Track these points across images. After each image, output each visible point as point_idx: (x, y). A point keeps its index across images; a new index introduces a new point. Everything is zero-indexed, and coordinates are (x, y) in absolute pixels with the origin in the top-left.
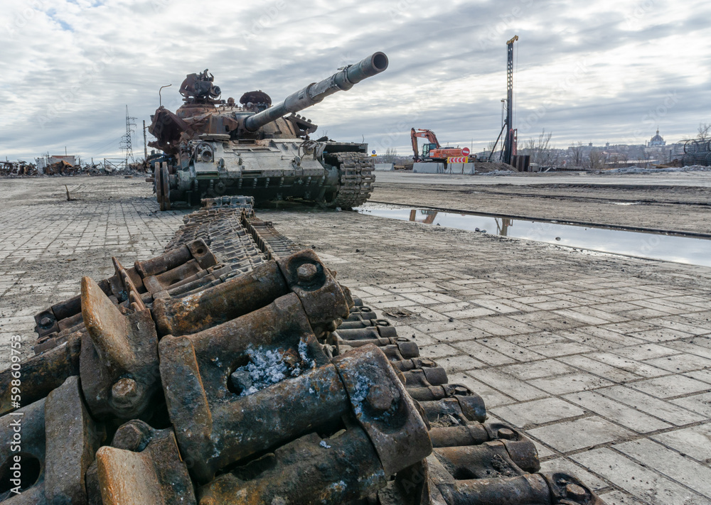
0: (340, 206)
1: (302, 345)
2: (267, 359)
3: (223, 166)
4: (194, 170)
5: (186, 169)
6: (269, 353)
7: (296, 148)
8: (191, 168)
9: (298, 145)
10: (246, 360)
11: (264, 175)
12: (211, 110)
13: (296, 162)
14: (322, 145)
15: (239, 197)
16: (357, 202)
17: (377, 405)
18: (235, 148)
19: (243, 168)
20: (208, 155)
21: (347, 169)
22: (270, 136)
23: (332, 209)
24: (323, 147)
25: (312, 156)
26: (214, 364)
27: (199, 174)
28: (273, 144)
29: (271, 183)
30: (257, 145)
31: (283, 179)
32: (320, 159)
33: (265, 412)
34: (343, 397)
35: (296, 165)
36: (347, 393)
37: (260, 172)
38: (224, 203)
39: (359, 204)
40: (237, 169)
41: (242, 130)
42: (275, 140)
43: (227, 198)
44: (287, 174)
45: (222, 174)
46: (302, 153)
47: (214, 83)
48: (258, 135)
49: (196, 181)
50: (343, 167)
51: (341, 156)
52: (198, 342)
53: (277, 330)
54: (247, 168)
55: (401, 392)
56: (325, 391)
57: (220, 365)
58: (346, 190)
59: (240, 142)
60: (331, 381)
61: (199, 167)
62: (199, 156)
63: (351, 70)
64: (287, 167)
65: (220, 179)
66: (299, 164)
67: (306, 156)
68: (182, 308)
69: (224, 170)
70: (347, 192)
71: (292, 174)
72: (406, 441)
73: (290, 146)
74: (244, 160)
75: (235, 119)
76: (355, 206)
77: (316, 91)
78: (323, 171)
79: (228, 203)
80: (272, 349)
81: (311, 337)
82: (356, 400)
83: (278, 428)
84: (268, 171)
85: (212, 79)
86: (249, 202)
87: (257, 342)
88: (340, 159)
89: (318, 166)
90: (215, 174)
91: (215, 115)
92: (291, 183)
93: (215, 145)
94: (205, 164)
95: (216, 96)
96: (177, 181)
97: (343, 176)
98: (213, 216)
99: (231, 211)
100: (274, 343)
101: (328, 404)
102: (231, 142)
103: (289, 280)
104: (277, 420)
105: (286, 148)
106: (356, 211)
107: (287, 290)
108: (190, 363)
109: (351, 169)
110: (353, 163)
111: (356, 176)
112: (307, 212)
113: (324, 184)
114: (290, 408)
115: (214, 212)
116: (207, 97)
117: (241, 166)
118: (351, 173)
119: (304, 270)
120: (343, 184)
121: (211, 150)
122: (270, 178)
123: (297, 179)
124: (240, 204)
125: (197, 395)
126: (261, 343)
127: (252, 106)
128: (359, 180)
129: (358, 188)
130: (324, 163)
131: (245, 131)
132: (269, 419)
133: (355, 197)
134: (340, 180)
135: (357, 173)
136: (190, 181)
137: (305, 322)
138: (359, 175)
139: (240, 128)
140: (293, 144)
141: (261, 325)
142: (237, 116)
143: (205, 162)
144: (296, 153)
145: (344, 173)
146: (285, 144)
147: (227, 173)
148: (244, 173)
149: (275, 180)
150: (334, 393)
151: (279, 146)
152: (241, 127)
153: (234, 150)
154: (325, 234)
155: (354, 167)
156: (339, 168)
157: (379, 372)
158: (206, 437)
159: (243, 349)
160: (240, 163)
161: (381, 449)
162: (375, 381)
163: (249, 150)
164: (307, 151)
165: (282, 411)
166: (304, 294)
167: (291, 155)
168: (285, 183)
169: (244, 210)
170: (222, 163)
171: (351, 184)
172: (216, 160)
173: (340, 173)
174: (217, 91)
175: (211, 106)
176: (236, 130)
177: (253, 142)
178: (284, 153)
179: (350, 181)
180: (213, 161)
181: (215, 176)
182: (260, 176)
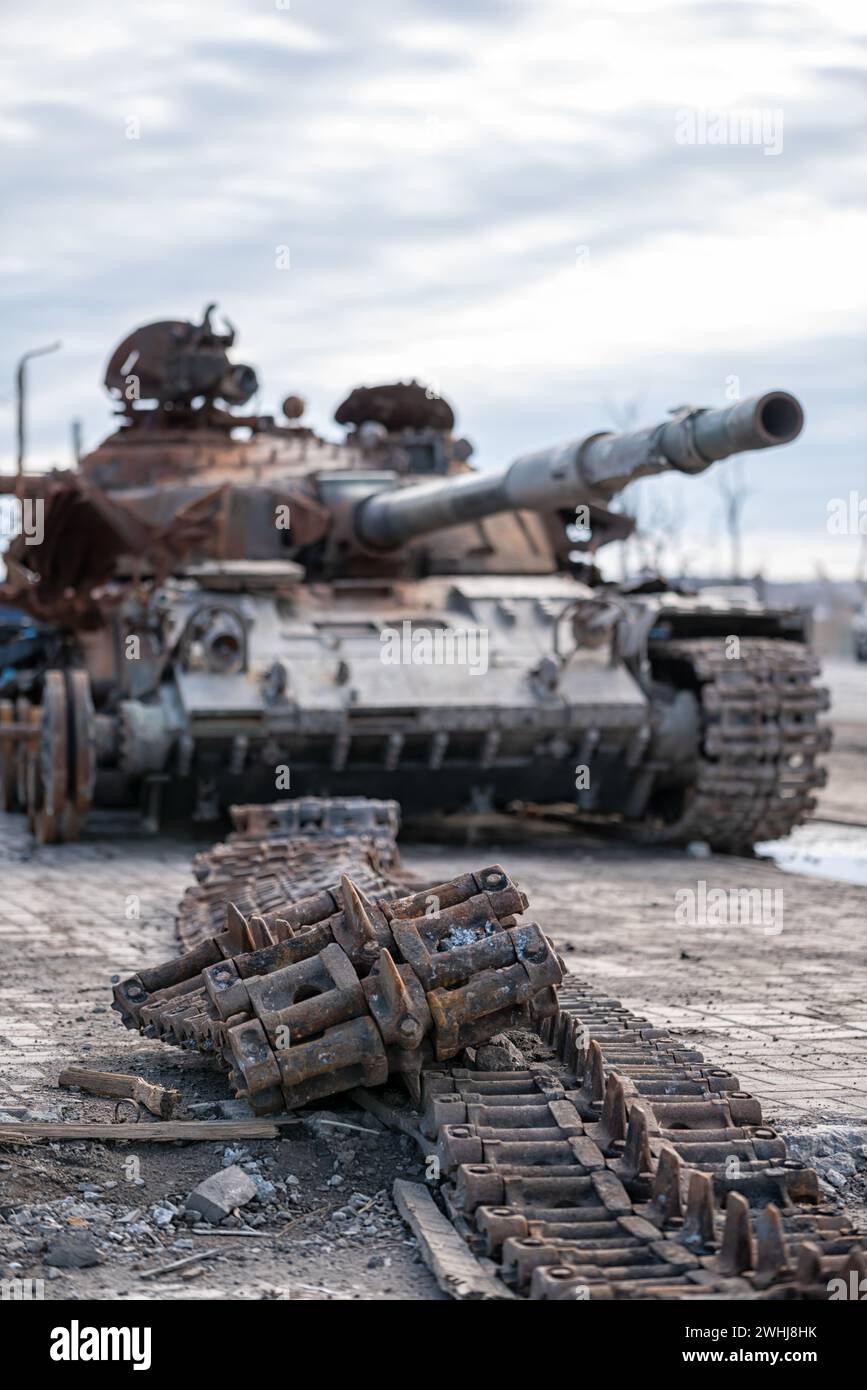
0: (705, 839)
1: (488, 925)
2: (464, 935)
3: (280, 689)
4: (178, 701)
5: (148, 698)
6: (465, 931)
7: (548, 621)
8: (165, 693)
9: (554, 610)
10: (449, 935)
11: (428, 723)
12: (224, 457)
13: (543, 677)
14: (642, 608)
15: (353, 805)
16: (771, 824)
17: (530, 950)
18: (319, 617)
19: (354, 695)
20: (230, 649)
21: (728, 705)
22: (450, 570)
23: (674, 848)
24: (648, 621)
25: (603, 654)
26: (428, 937)
27: (198, 717)
28: (460, 604)
29: (451, 752)
30: (401, 604)
31: (495, 737)
32: (632, 666)
33: (464, 955)
34: (512, 948)
35: (543, 690)
36: (513, 946)
37: (412, 713)
38: (303, 824)
39: (779, 833)
40: (332, 700)
41: (344, 545)
42: (469, 587)
43: (314, 804)
44: (509, 721)
45: (275, 718)
46: (567, 642)
47: (236, 356)
48: (402, 564)
49: (187, 743)
50: (713, 698)
51: (709, 655)
52: (417, 923)
53: (471, 916)
54: (369, 699)
55: (545, 944)
56: (500, 945)
57: (432, 937)
58: (727, 779)
59: (339, 594)
60: (504, 939)
61: (198, 693)
62: (197, 650)
63: (705, 425)
64: (509, 694)
65: (272, 735)
66: (553, 685)
67: (583, 655)
68: (400, 905)
69: (285, 702)
70: (731, 788)
71: (528, 721)
72: (545, 968)
73: (523, 612)
74: (357, 668)
75: (319, 498)
76: (763, 839)
77: (607, 462)
78: (641, 713)
79: (319, 823)
80: (468, 929)
81: (494, 920)
82: (518, 949)
83: (471, 965)
84: (443, 711)
85: (228, 341)
86: (381, 819)
87: (457, 924)
88: (703, 668)
89: (625, 691)
90: (255, 716)
91: (242, 479)
92: (528, 752)
93: (248, 607)
94: (218, 682)
95: (240, 399)
96: (118, 738)
97: (714, 730)
98: (283, 860)
99: (336, 846)
100: (469, 925)
101: (502, 952)
102: (303, 594)
103: (481, 887)
104: (470, 960)
105: (507, 620)
106: (767, 860)
107: (479, 891)
108: (414, 932)
109: (743, 705)
110: (749, 684)
111: (760, 730)
112: (578, 859)
113: (648, 755)
114: (478, 954)
115: (284, 848)
116: (208, 407)
117: (345, 691)
118: (744, 718)
119: (492, 878)
120: (714, 760)
121: (237, 632)
122: (452, 735)
123: (548, 737)
124: (352, 825)
125: (421, 947)
126: (460, 924)
127: (381, 445)
128: (772, 747)
129: (767, 772)
130: (646, 676)
131: (357, 548)
132: (465, 959)
133: (759, 805)
134: (701, 746)
135: (764, 719)
136: (164, 745)
137: (490, 911)
138: (771, 728)
139: (337, 534)
140: (536, 605)
141: (460, 913)
142: (327, 491)
143: (215, 671)
144: (544, 640)
145: (715, 719)
146: (508, 605)
147: (298, 714)
148: (356, 714)
149: (466, 743)
150: (505, 945)
151: (484, 611)
152: (342, 531)
153: (318, 626)
154: (613, 922)
155: (750, 696)
156: (699, 698)
157: (534, 933)
158: (429, 965)
159: (447, 928)
160: (342, 675)
161: (530, 971)
162: (531, 938)
163: (371, 627)
164: (586, 634)
165: (473, 955)
166: (491, 893)
167: (529, 647)
168: (502, 751)
169: (372, 844)
170: (276, 679)
171: (741, 761)
172: (258, 664)
173: (706, 720)
174: (247, 380)
175: (218, 436)
176: (322, 543)
177: (385, 593)
178: (501, 641)
179: (739, 749)
180: (244, 669)
181: (251, 726)
182: (412, 726)
